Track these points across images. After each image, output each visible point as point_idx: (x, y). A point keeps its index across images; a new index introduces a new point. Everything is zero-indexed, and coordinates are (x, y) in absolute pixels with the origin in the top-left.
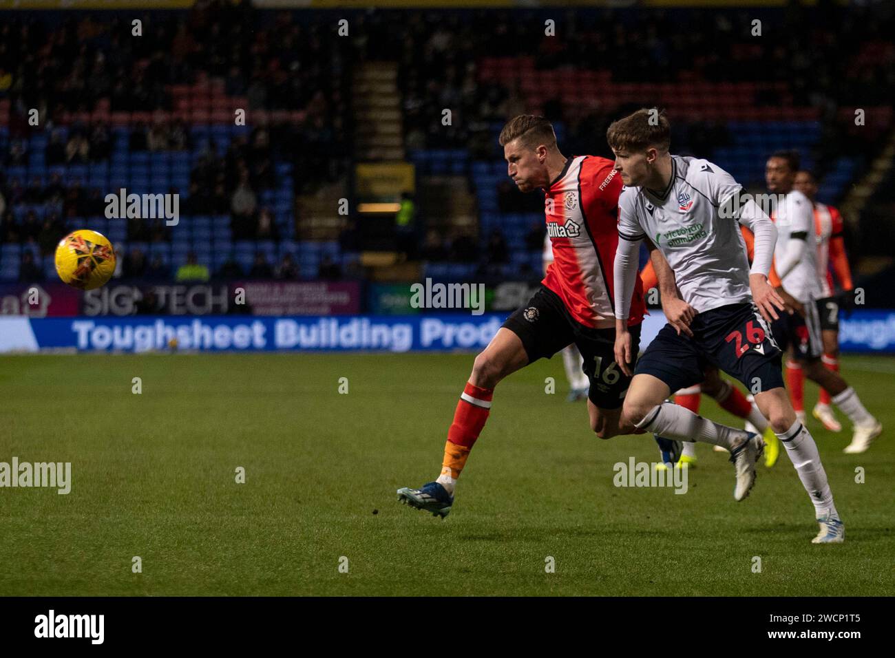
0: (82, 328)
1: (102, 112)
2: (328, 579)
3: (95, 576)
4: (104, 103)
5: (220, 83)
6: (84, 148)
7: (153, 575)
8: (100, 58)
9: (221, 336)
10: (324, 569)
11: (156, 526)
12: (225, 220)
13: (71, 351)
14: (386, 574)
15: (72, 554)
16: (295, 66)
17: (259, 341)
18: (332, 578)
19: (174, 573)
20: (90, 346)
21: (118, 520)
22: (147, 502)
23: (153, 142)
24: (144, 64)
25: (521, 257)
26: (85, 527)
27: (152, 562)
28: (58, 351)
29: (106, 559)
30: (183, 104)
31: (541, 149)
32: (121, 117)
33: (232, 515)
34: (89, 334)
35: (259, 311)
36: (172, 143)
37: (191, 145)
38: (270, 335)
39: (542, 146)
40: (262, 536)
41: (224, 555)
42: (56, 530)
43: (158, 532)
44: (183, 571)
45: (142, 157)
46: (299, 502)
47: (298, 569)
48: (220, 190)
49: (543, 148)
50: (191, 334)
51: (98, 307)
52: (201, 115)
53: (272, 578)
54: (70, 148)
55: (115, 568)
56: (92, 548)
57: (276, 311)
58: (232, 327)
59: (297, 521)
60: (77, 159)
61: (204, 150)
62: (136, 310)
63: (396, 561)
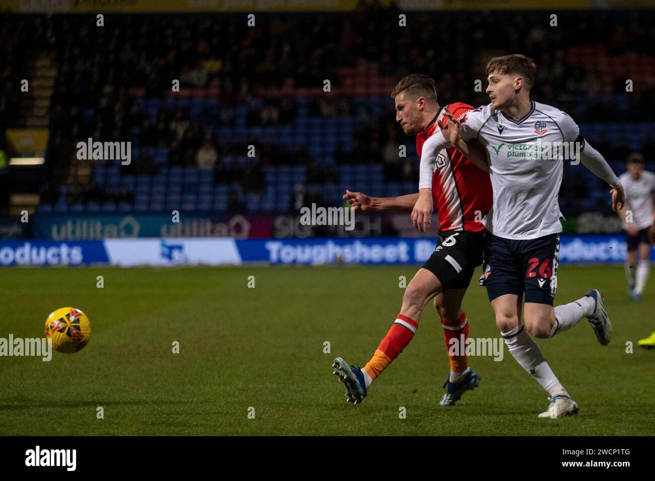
0: (273, 247)
1: (288, 88)
2: (455, 432)
3: (283, 429)
4: (289, 82)
5: (375, 67)
6: (275, 114)
7: (326, 429)
8: (287, 48)
9: (375, 253)
10: (452, 424)
11: (328, 393)
12: (378, 168)
13: (264, 264)
14: (498, 428)
15: (267, 413)
16: (430, 53)
17: (404, 257)
18: (458, 431)
19: (341, 428)
20: (279, 261)
21: (300, 388)
22: (322, 375)
23: (326, 109)
24: (318, 52)
25: (597, 194)
26: (276, 393)
27: (325, 419)
28: (256, 264)
29: (292, 417)
30: (348, 82)
31: (421, 100)
32: (302, 92)
33: (384, 385)
34: (279, 251)
35: (404, 235)
36: (340, 111)
37: (353, 112)
38: (411, 252)
39: (422, 98)
40: (407, 400)
41: (378, 414)
42: (255, 396)
43: (330, 397)
44: (348, 426)
45: (317, 121)
46: (434, 375)
47: (433, 425)
48: (375, 146)
49: (423, 99)
50: (354, 251)
51: (285, 232)
52: (360, 90)
53: (414, 431)
54: (265, 114)
55: (298, 424)
56: (281, 409)
57: (416, 234)
58: (384, 245)
59: (432, 389)
60: (270, 122)
61: (363, 116)
62: (314, 233)
63: (505, 419)
